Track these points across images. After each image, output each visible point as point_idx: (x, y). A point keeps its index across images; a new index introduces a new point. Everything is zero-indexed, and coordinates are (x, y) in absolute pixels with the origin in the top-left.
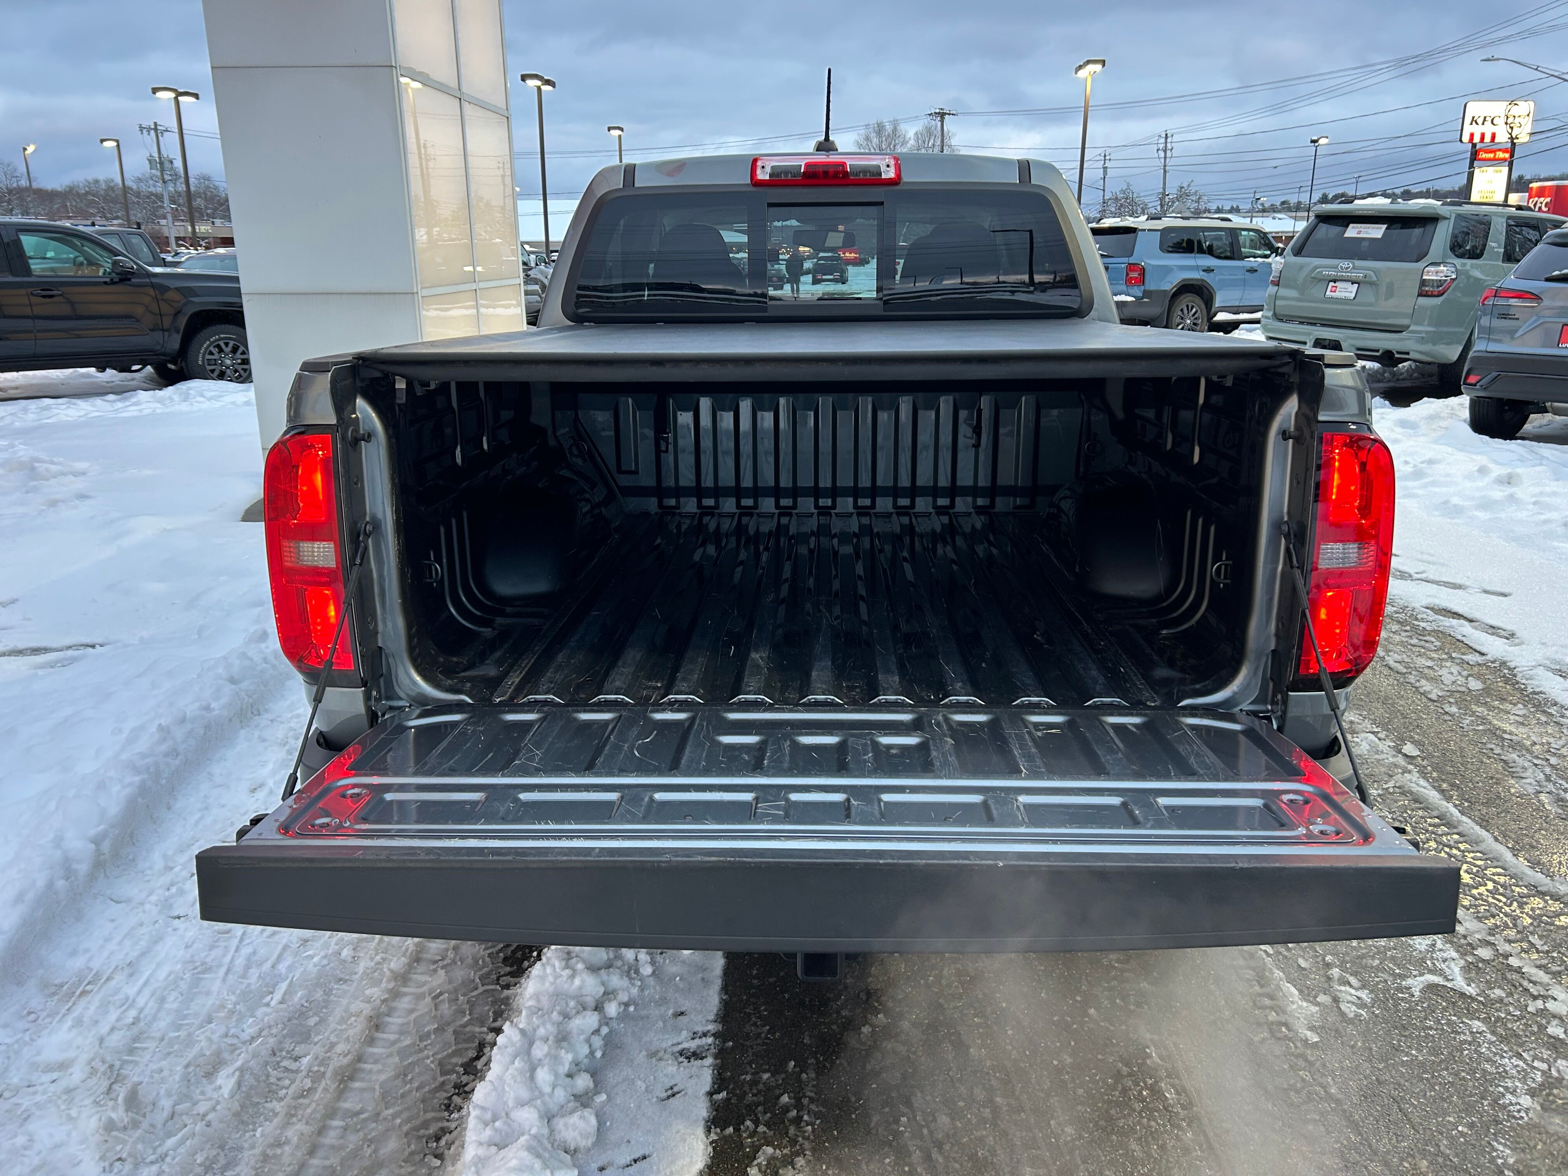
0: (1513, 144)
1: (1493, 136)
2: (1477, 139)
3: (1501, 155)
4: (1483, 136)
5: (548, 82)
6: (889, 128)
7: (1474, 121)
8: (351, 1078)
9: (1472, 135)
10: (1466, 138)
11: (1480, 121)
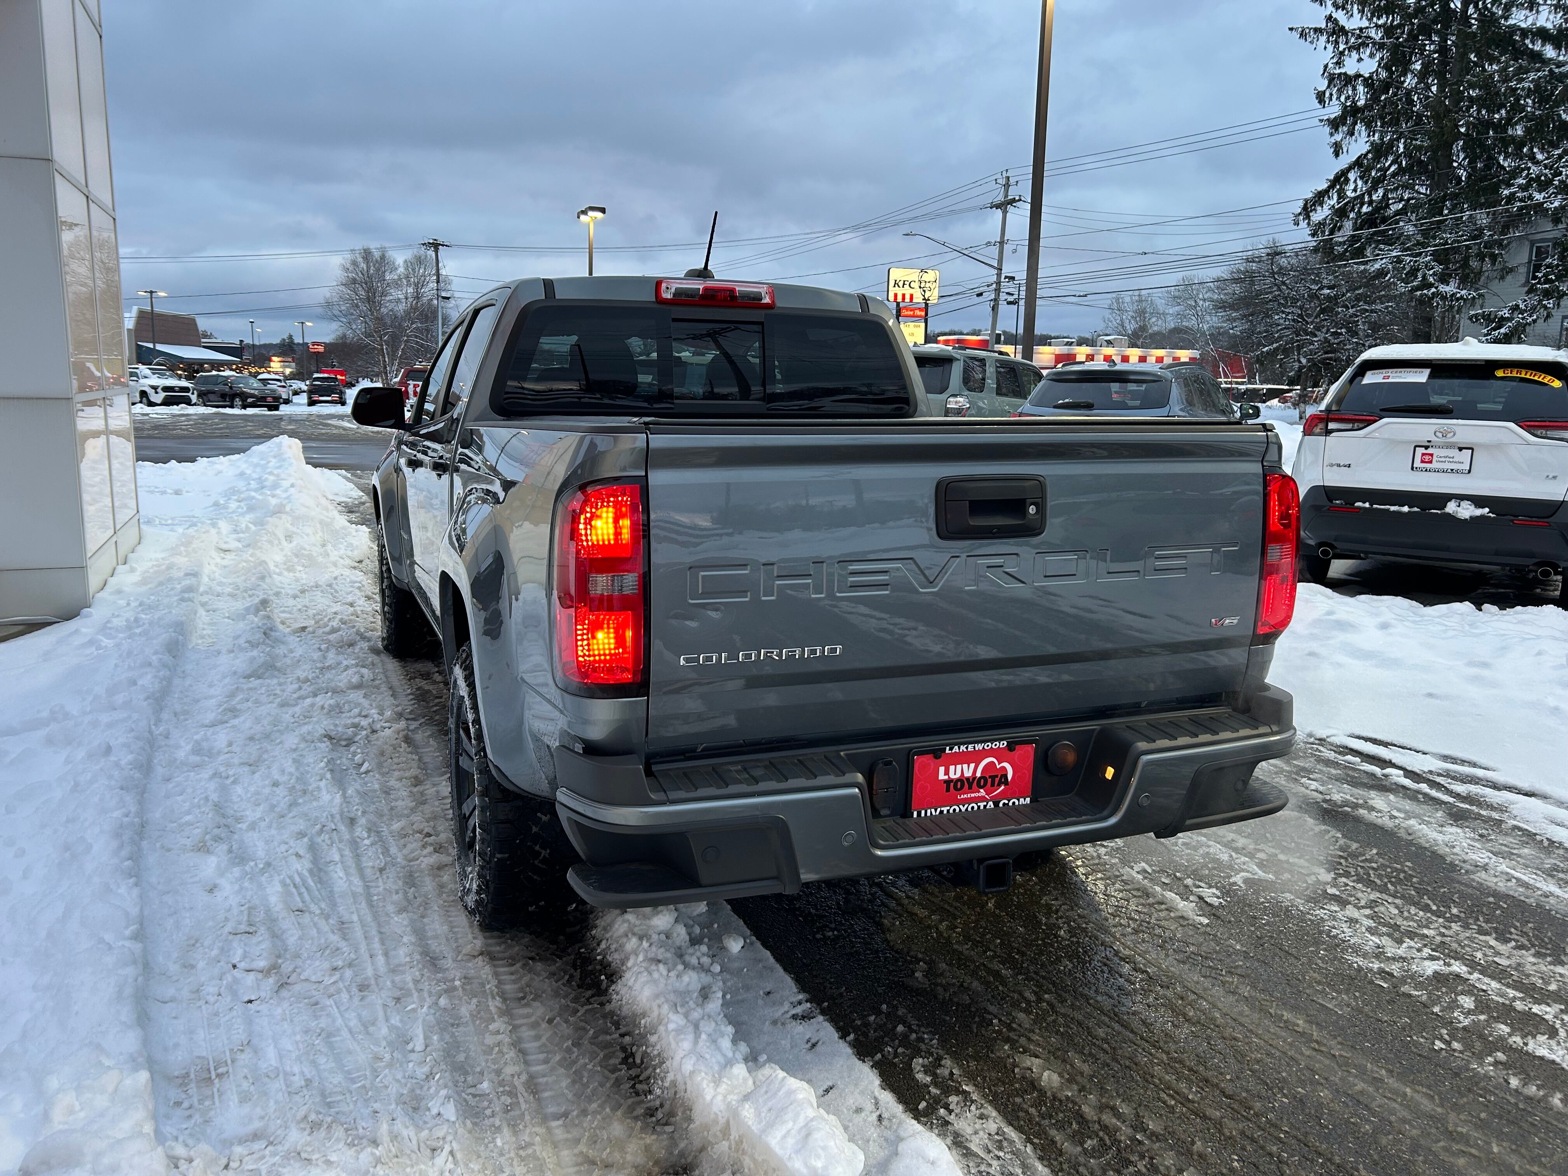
0: (927, 304)
1: (912, 296)
2: (899, 299)
3: (918, 313)
4: (904, 295)
6: (377, 255)
7: (896, 284)
9: (896, 295)
10: (891, 298)
11: (901, 284)
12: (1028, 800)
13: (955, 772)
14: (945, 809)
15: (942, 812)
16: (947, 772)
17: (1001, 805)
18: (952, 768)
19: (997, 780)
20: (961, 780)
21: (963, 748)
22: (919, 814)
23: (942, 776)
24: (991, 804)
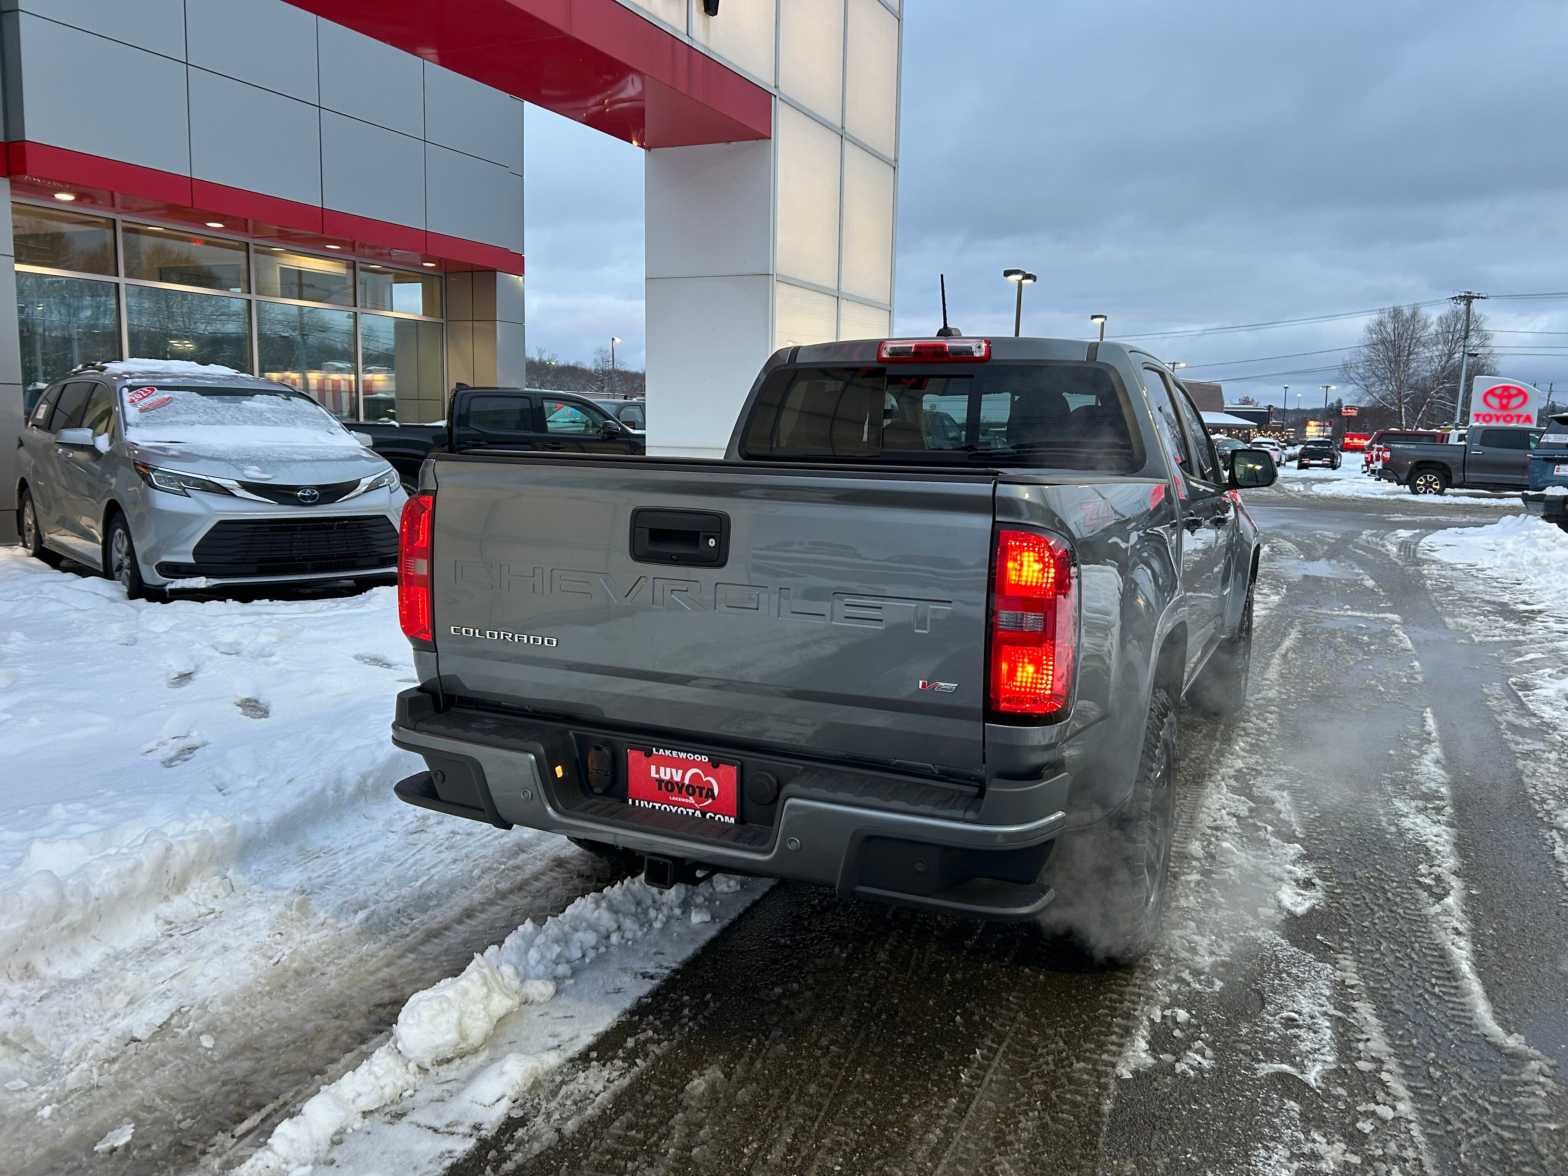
5: (1028, 277)
6: (1407, 313)
8: (435, 937)
12: (732, 820)
13: (666, 774)
14: (657, 805)
15: (654, 807)
16: (658, 772)
17: (708, 816)
18: (662, 769)
19: (704, 792)
20: (671, 782)
21: (668, 752)
22: (634, 802)
23: (653, 774)
24: (698, 814)
